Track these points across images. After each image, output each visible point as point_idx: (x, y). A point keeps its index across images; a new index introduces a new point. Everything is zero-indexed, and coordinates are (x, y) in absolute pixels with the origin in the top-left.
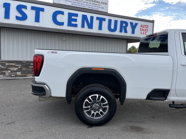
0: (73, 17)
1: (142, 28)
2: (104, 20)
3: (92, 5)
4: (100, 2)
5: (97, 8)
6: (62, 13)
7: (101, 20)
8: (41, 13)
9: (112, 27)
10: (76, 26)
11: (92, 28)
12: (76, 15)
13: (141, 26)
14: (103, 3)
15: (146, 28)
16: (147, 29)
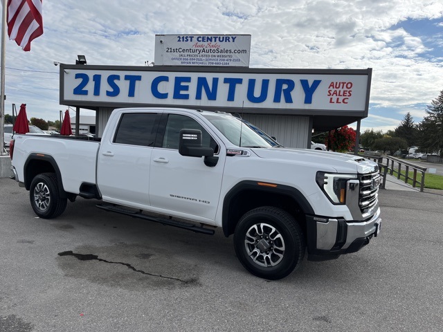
0: (183, 84)
1: (333, 90)
2: (240, 81)
3: (216, 58)
4: (233, 51)
5: (226, 62)
6: (166, 79)
7: (233, 83)
8: (137, 82)
9: (257, 93)
10: (186, 97)
11: (215, 99)
12: (188, 79)
13: (331, 85)
14: (239, 52)
15: (345, 89)
16: (348, 90)
